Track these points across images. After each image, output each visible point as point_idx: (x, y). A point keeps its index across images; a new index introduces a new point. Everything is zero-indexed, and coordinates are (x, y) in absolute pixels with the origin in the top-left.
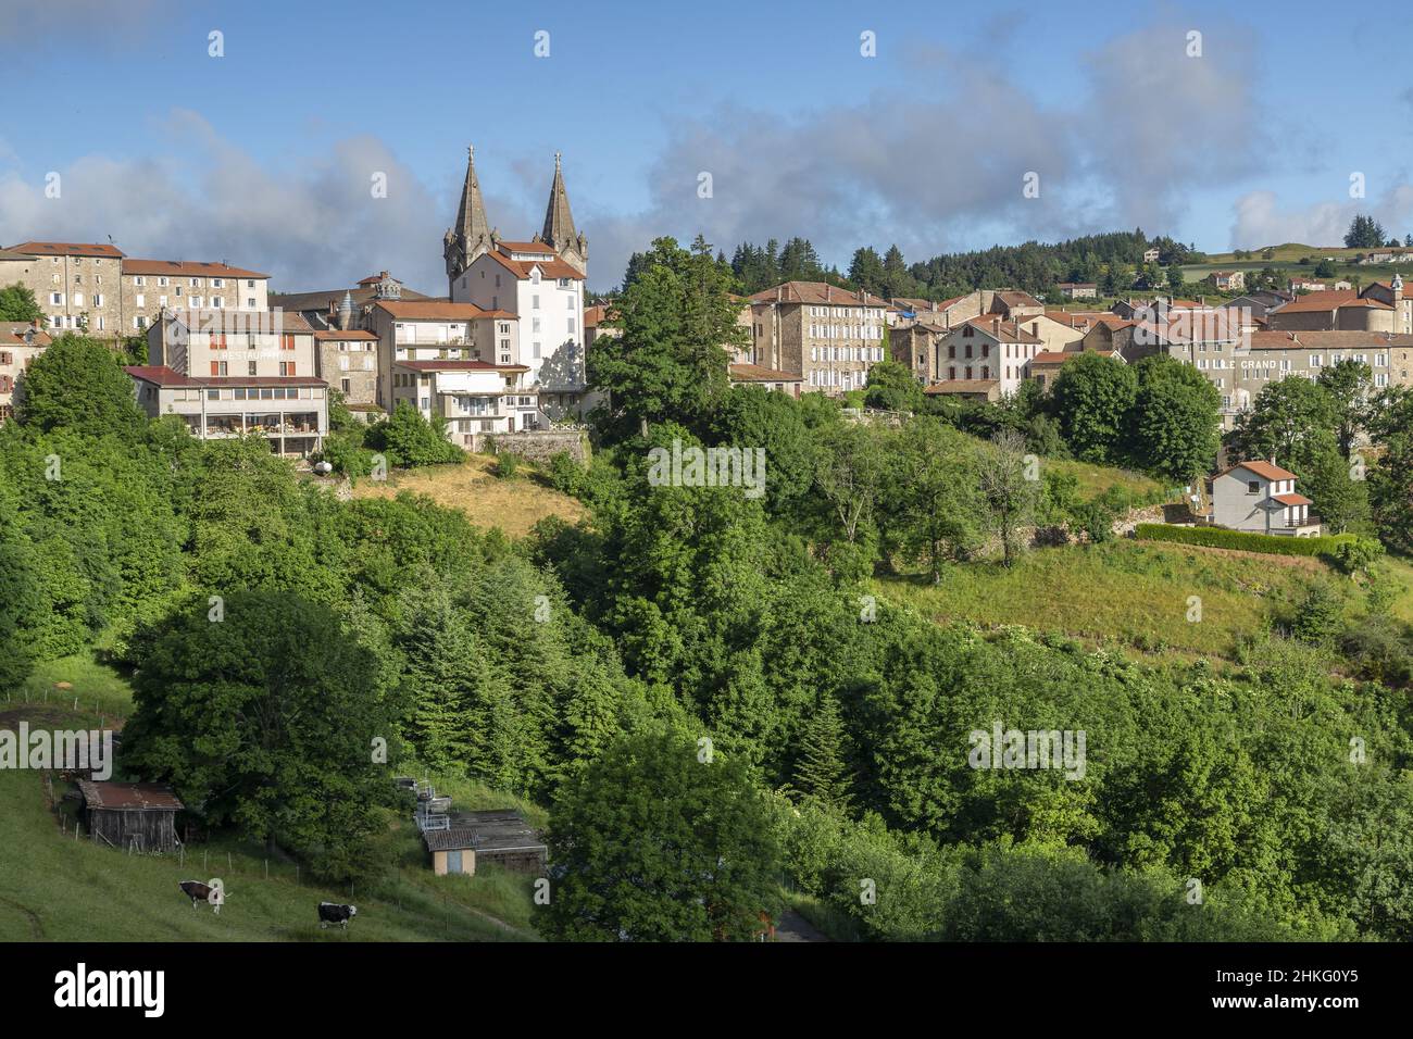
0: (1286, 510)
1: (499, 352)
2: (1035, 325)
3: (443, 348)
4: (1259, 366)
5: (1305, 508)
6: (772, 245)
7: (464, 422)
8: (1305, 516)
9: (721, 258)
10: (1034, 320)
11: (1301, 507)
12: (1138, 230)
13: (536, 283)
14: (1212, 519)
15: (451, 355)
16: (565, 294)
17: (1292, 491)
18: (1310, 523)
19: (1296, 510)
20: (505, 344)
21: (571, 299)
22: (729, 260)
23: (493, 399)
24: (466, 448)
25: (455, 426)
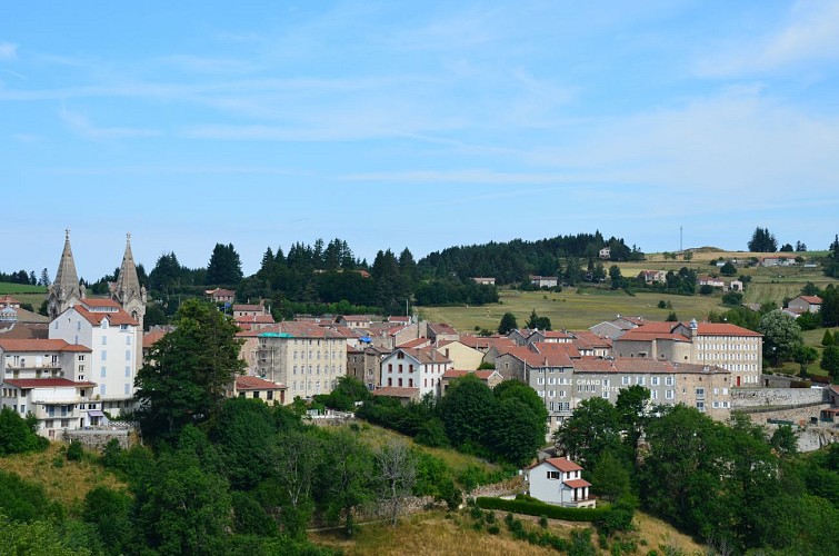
0: (573, 492)
1: (77, 373)
2: (447, 350)
3: (39, 371)
4: (588, 383)
5: (587, 490)
6: (319, 242)
7: (49, 422)
8: (587, 494)
9: (280, 252)
10: (447, 347)
11: (583, 489)
12: (597, 232)
13: (105, 328)
14: (528, 493)
15: (44, 375)
16: (125, 335)
17: (579, 477)
18: (590, 498)
19: (580, 492)
20: (81, 368)
21: (128, 337)
22: (286, 255)
23: (70, 407)
24: (50, 439)
25: (43, 424)
